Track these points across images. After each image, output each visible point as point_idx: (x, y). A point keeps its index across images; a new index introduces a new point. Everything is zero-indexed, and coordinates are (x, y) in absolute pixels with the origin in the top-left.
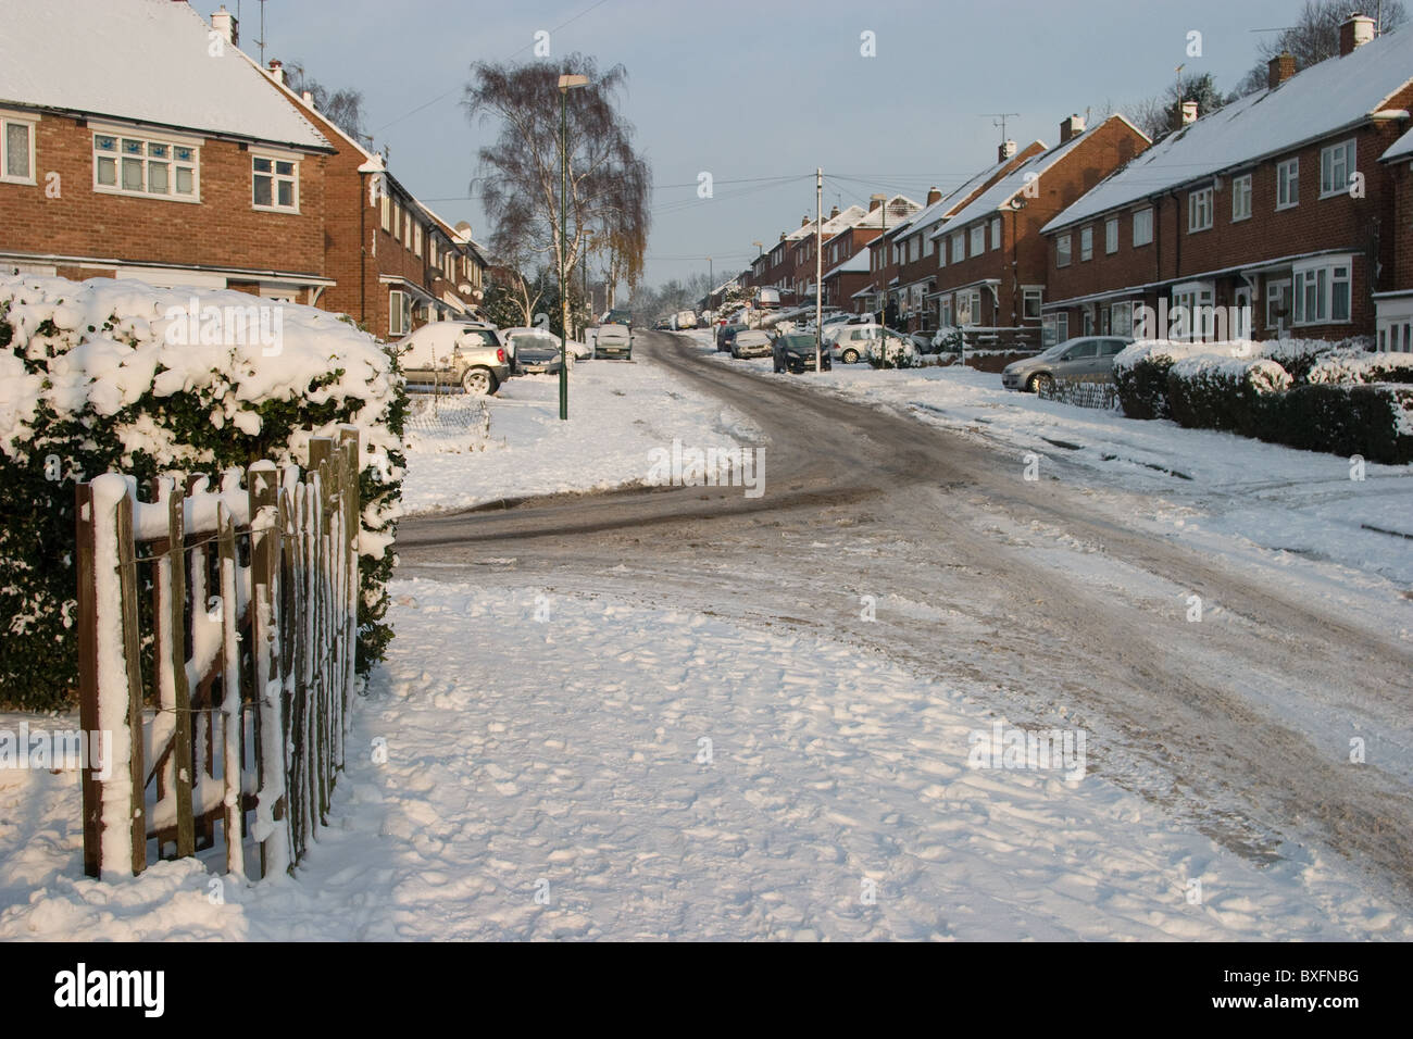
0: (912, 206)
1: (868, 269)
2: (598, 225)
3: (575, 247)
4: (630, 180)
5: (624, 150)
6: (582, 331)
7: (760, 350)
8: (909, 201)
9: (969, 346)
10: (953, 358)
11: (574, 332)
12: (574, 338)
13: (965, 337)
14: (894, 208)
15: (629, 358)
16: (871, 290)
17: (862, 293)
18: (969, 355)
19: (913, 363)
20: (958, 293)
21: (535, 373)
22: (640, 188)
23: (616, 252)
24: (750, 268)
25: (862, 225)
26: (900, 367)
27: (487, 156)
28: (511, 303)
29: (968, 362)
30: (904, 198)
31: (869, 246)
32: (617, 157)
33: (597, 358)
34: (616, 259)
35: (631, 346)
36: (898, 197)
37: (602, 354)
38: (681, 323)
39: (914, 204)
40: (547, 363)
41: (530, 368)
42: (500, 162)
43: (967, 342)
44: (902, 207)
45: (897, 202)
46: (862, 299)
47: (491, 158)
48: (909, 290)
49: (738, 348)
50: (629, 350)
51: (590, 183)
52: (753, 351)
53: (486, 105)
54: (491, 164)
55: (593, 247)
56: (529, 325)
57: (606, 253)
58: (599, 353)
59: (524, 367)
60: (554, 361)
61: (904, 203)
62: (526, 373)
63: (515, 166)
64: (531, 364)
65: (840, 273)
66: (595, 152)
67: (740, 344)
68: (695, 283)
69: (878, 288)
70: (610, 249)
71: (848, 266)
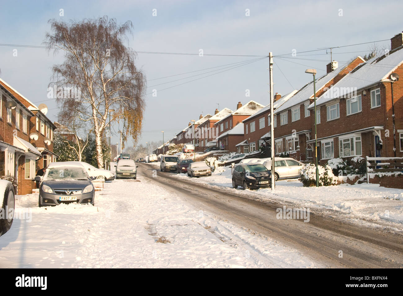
0: (258, 105)
1: (243, 133)
2: (117, 106)
3: (105, 118)
4: (134, 82)
5: (132, 67)
6: (108, 165)
7: (205, 172)
8: (257, 103)
9: (372, 170)
10: (357, 178)
11: (104, 164)
12: (104, 167)
13: (369, 164)
14: (250, 106)
15: (135, 178)
16: (246, 142)
17: (242, 144)
18: (372, 176)
19: (333, 182)
20: (341, 138)
21: (67, 202)
22: (139, 87)
23: (127, 121)
24: (176, 137)
25: (237, 113)
26: (325, 185)
27: (57, 70)
28: (71, 149)
29: (372, 181)
30: (254, 102)
31: (243, 122)
32: (127, 70)
33: (117, 178)
34: (127, 124)
35: (136, 171)
36: (251, 101)
37: (120, 176)
38: (151, 159)
39: (259, 104)
40: (79, 192)
41: (63, 198)
42: (64, 73)
43: (370, 167)
44: (253, 105)
45: (251, 103)
46: (242, 146)
47: (59, 71)
48: (284, 140)
49: (192, 172)
50: (135, 174)
51: (113, 84)
52: (201, 173)
53: (58, 44)
54: (60, 74)
55: (114, 119)
56: (80, 160)
57: (121, 121)
58: (119, 176)
59: (57, 197)
60: (85, 191)
61: (254, 104)
62: (59, 202)
63: (73, 76)
64: (64, 194)
65: (228, 135)
66: (115, 68)
67: (194, 169)
68: (150, 145)
69: (249, 142)
70: (123, 120)
71: (231, 132)
